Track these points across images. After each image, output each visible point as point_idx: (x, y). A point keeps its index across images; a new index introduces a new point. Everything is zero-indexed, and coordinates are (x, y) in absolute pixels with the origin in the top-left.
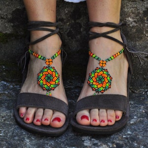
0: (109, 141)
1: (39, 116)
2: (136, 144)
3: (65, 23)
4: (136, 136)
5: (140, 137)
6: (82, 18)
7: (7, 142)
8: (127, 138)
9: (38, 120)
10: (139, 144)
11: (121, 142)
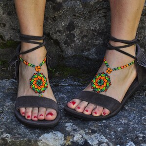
0: (86, 128)
1: (35, 113)
2: (108, 131)
3: (62, 34)
4: (109, 124)
5: (112, 125)
6: (75, 30)
7: (5, 126)
8: (101, 126)
9: (35, 117)
10: (110, 130)
11: (96, 129)
